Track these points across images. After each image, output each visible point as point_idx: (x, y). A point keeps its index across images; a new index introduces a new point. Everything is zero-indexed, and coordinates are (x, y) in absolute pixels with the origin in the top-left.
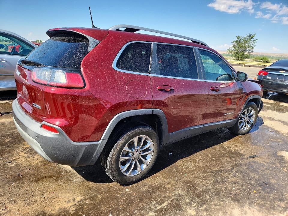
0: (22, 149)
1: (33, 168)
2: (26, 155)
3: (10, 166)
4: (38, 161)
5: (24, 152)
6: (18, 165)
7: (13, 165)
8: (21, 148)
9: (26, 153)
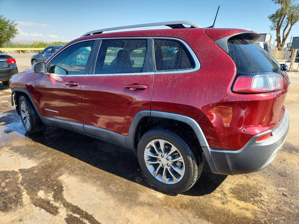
0: (261, 205)
1: (265, 175)
2: (263, 193)
3: (286, 190)
4: (256, 178)
5: (262, 199)
6: (278, 186)
7: (282, 189)
8: (261, 208)
9: (261, 195)
